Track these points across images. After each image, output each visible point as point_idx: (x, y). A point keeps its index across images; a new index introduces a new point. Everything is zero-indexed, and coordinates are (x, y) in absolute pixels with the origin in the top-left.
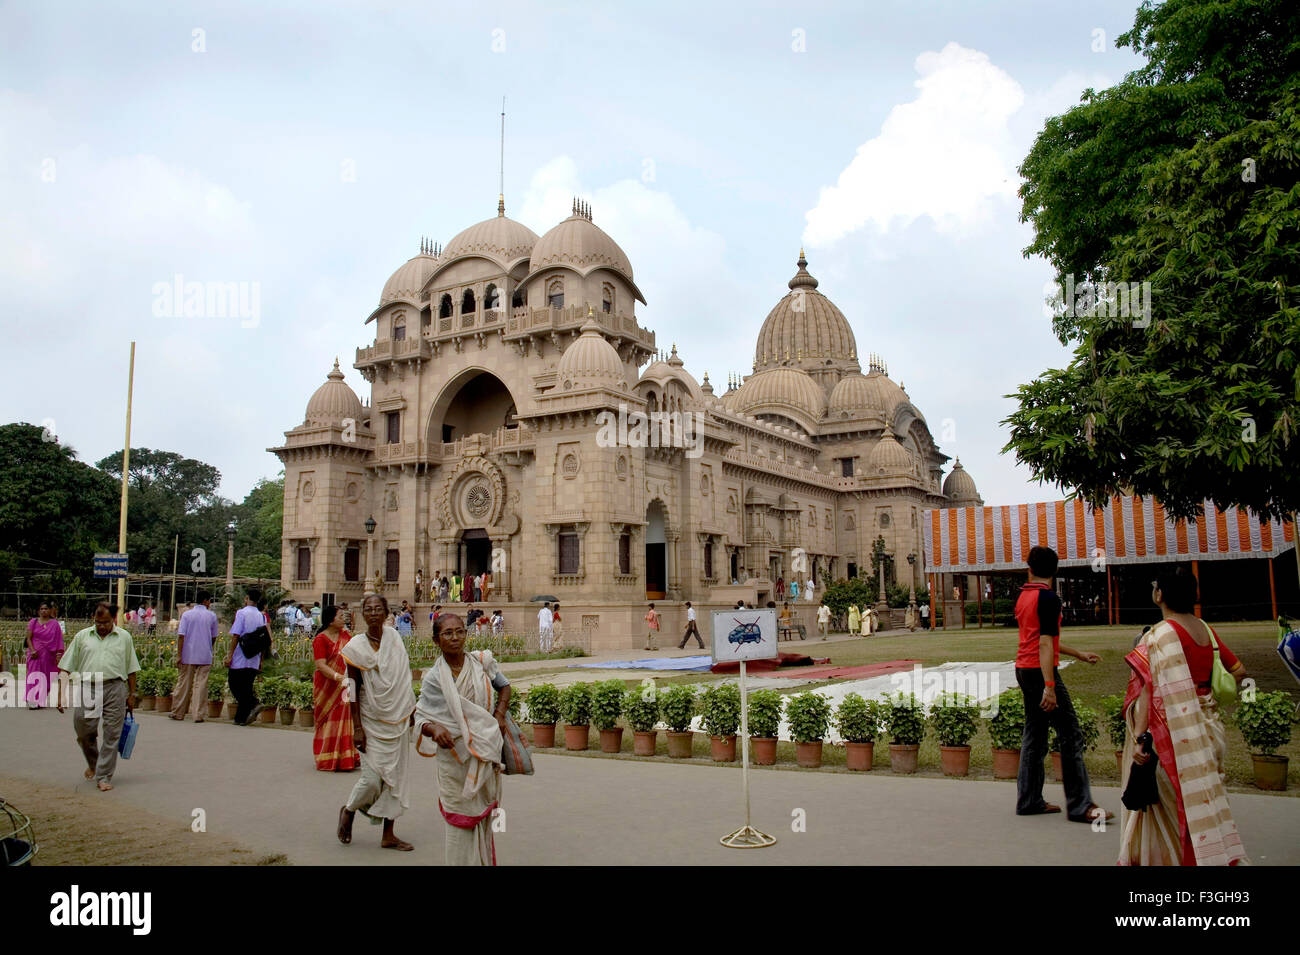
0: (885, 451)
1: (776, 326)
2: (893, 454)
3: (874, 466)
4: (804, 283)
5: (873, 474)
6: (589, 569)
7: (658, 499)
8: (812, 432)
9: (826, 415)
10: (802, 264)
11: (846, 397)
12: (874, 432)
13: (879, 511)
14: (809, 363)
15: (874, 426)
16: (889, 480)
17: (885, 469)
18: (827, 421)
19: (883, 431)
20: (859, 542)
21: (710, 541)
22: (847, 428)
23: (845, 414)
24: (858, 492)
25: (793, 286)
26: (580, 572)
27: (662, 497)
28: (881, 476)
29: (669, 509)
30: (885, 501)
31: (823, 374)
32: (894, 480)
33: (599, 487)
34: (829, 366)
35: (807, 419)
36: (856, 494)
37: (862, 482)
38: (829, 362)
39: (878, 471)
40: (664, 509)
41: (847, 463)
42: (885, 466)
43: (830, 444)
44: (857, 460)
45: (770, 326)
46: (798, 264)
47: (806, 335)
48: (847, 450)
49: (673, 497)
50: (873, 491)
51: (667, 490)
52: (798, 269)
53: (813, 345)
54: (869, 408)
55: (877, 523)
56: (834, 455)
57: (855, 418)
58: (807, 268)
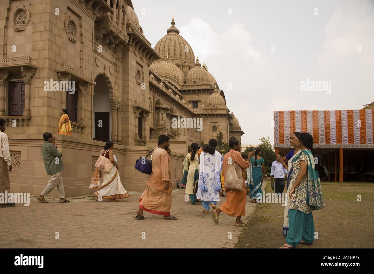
0: (215, 97)
1: (162, 46)
2: (219, 99)
3: (210, 104)
4: (173, 31)
5: (210, 108)
6: (34, 112)
7: (104, 75)
8: (179, 89)
9: (185, 83)
10: (173, 23)
11: (195, 75)
12: (208, 90)
13: (212, 124)
14: (177, 62)
15: (208, 87)
16: (217, 111)
17: (216, 106)
18: (186, 84)
19: (213, 90)
20: (202, 137)
21: (142, 114)
22: (195, 88)
23: (195, 82)
24: (202, 115)
25: (168, 32)
26: (25, 114)
27: (108, 75)
28: (214, 108)
29: (113, 85)
30: (215, 120)
31: (182, 67)
32: (220, 111)
33: (46, 35)
34: (185, 64)
35: (177, 82)
36: (201, 115)
37: (204, 111)
38: (185, 63)
39: (212, 106)
40: (109, 85)
41: (195, 103)
42: (215, 104)
43: (187, 94)
44: (200, 103)
45: (159, 46)
46: (171, 23)
47: (175, 50)
48: (195, 98)
49: (116, 77)
50: (210, 115)
51: (112, 72)
52: (171, 25)
53: (178, 55)
54: (206, 81)
55: (211, 130)
56: (189, 100)
57: (199, 84)
58: (175, 25)
